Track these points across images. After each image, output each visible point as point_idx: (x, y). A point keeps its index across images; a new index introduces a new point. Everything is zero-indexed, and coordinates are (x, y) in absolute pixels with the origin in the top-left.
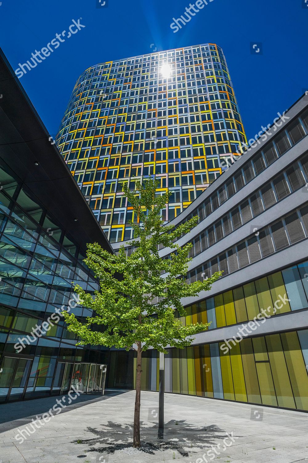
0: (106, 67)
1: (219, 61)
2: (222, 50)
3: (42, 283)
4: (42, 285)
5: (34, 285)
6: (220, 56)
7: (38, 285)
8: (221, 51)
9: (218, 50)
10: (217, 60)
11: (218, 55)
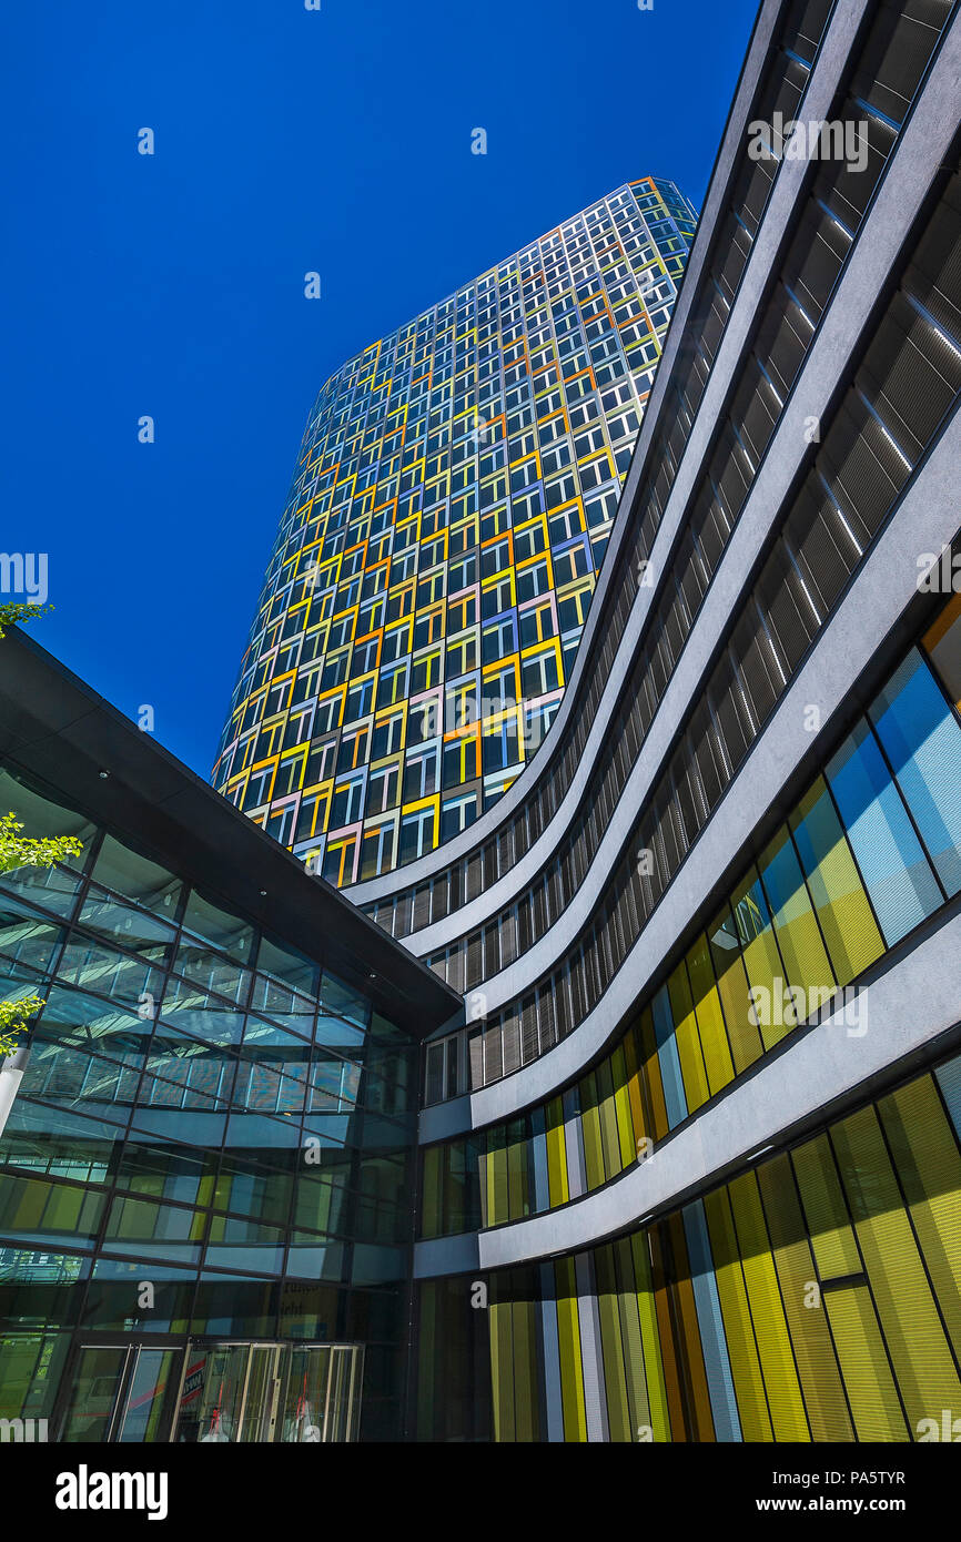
0: (367, 359)
1: (667, 214)
2: (672, 185)
3: (201, 1043)
4: (202, 1049)
5: (180, 1055)
6: (666, 201)
7: (190, 1053)
8: (671, 190)
9: (660, 188)
10: (661, 214)
11: (660, 199)
